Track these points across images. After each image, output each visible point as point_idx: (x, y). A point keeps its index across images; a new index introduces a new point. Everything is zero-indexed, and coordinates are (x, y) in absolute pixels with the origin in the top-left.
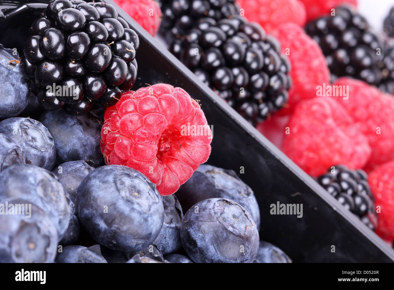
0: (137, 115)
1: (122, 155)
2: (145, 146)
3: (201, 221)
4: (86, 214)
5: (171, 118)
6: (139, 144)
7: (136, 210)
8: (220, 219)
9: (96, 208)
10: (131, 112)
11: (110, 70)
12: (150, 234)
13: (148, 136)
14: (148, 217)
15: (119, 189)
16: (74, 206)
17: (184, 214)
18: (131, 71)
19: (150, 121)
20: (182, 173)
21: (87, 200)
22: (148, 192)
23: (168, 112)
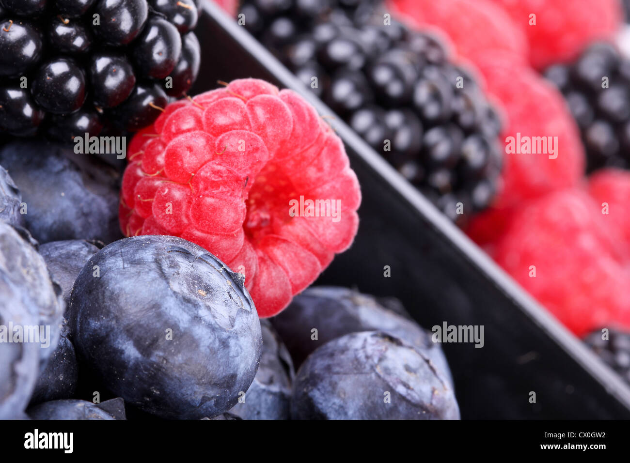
0: (202, 135)
1: (169, 222)
2: (221, 199)
3: (338, 373)
4: (95, 330)
5: (274, 143)
6: (208, 196)
7: (204, 321)
8: (378, 370)
9: (117, 314)
10: (189, 130)
11: (144, 43)
12: (234, 376)
13: (225, 178)
14: (229, 337)
15: (167, 275)
16: (65, 322)
17: (296, 370)
18: (187, 54)
19: (232, 146)
20: (297, 269)
21: (97, 300)
22: (228, 293)
23: (270, 130)
